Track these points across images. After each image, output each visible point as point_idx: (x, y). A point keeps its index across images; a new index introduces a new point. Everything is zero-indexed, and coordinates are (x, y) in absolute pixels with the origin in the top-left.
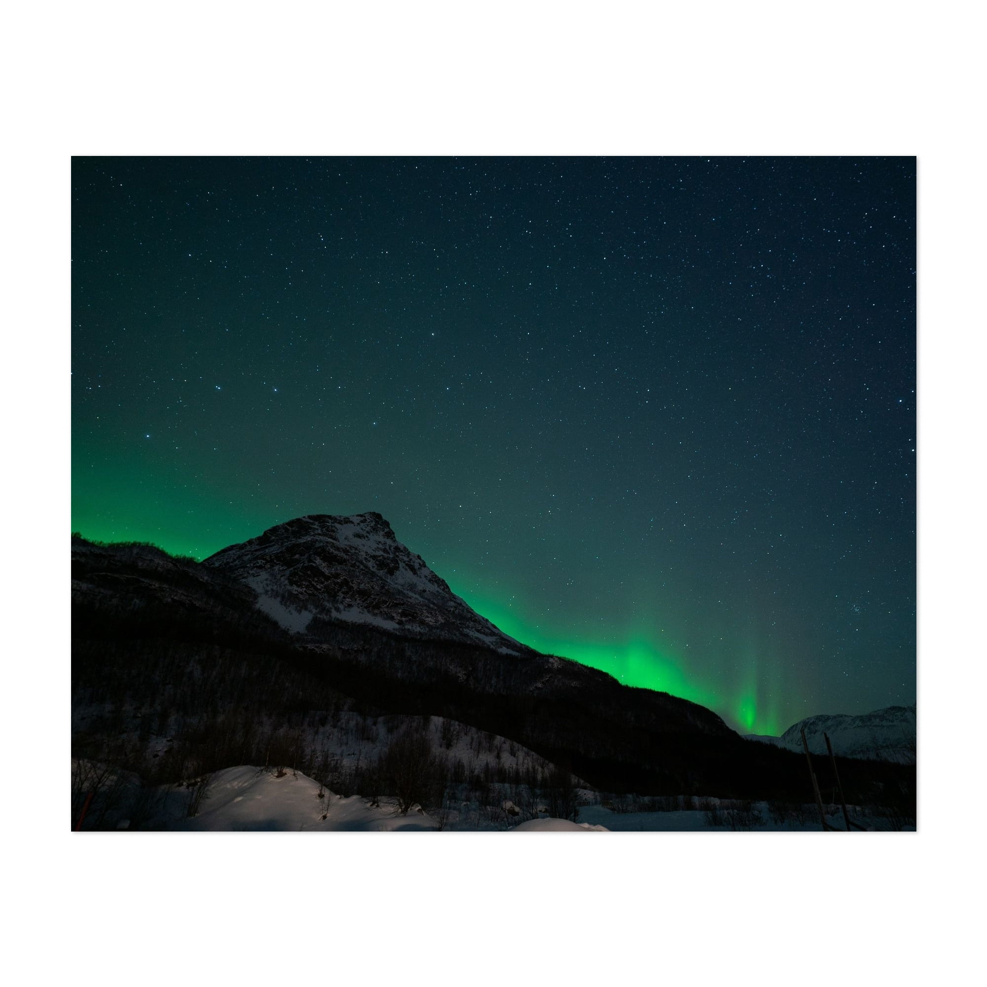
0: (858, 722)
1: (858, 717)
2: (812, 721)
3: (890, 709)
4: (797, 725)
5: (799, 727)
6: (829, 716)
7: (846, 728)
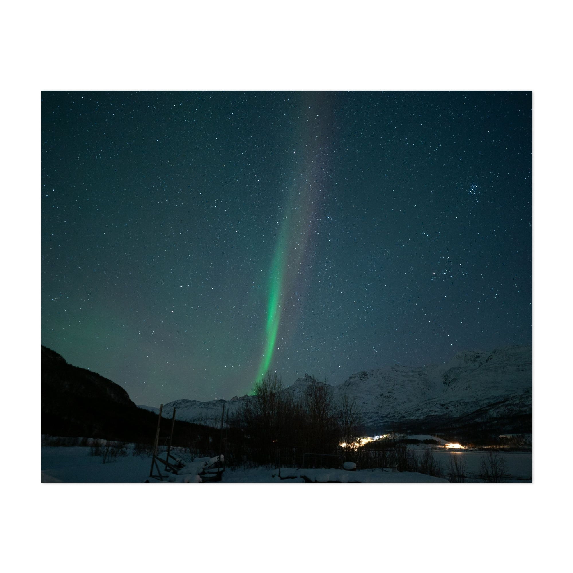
0: (202, 405)
1: (203, 402)
2: (179, 402)
3: (219, 400)
4: (171, 403)
5: (172, 404)
6: (189, 400)
7: (195, 408)
